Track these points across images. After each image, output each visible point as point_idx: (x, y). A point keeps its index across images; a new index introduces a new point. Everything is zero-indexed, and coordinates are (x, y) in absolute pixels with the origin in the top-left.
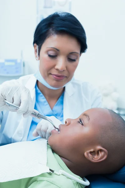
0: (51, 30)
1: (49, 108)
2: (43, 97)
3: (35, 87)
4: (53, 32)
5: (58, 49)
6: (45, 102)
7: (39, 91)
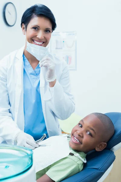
0: (34, 14)
1: (32, 69)
2: (28, 62)
3: (23, 56)
4: (35, 16)
5: (39, 26)
6: (29, 65)
7: (25, 58)
